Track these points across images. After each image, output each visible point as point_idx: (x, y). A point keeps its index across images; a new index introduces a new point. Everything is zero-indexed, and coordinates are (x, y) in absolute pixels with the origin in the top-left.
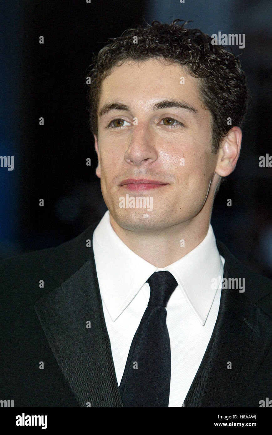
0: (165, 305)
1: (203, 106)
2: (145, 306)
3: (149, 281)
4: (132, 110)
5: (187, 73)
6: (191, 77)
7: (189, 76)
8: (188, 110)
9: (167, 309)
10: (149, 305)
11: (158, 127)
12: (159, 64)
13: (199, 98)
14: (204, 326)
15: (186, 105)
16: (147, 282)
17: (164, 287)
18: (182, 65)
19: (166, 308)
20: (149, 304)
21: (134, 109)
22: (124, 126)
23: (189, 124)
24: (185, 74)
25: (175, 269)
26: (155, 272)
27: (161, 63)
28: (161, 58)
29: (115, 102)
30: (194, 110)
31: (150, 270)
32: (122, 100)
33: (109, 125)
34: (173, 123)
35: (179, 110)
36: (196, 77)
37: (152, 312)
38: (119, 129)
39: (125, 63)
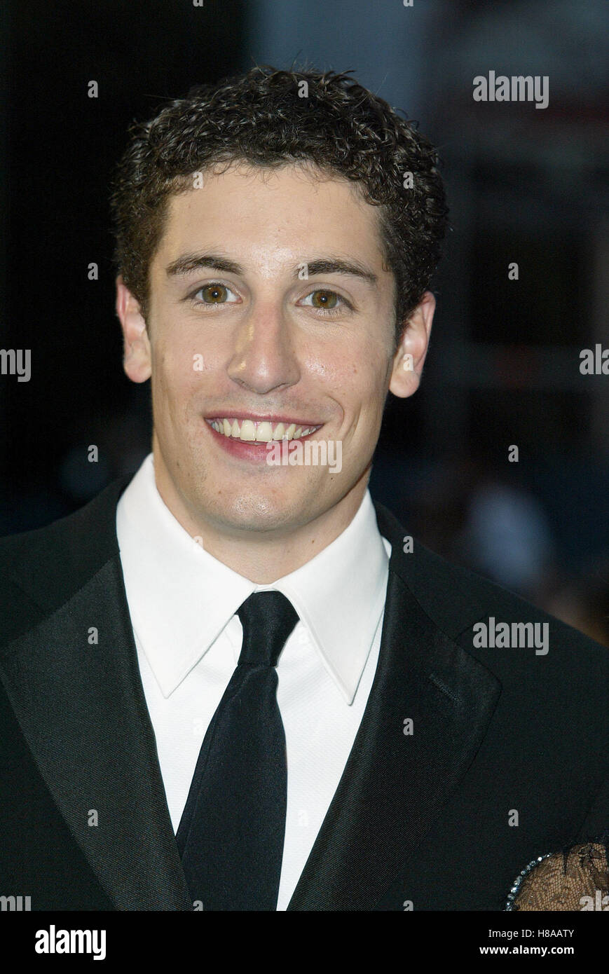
0: (274, 662)
1: (384, 265)
2: (232, 665)
3: (241, 612)
4: (249, 275)
5: (359, 198)
6: (367, 205)
7: (363, 203)
8: (361, 278)
9: (278, 670)
10: (240, 663)
11: (299, 310)
12: (305, 179)
13: (378, 249)
14: (351, 705)
15: (360, 267)
16: (235, 614)
17: (271, 626)
18: (350, 181)
19: (276, 669)
20: (242, 662)
21: (254, 272)
22: (227, 303)
23: (359, 305)
24: (357, 199)
25: (293, 587)
26: (253, 594)
27: (311, 176)
28: (309, 165)
29: (209, 254)
30: (371, 278)
31: (243, 590)
32: (226, 251)
33: (192, 295)
34: (335, 304)
35: (346, 278)
36: (375, 204)
37: (247, 678)
38: (216, 307)
39: (231, 170)
